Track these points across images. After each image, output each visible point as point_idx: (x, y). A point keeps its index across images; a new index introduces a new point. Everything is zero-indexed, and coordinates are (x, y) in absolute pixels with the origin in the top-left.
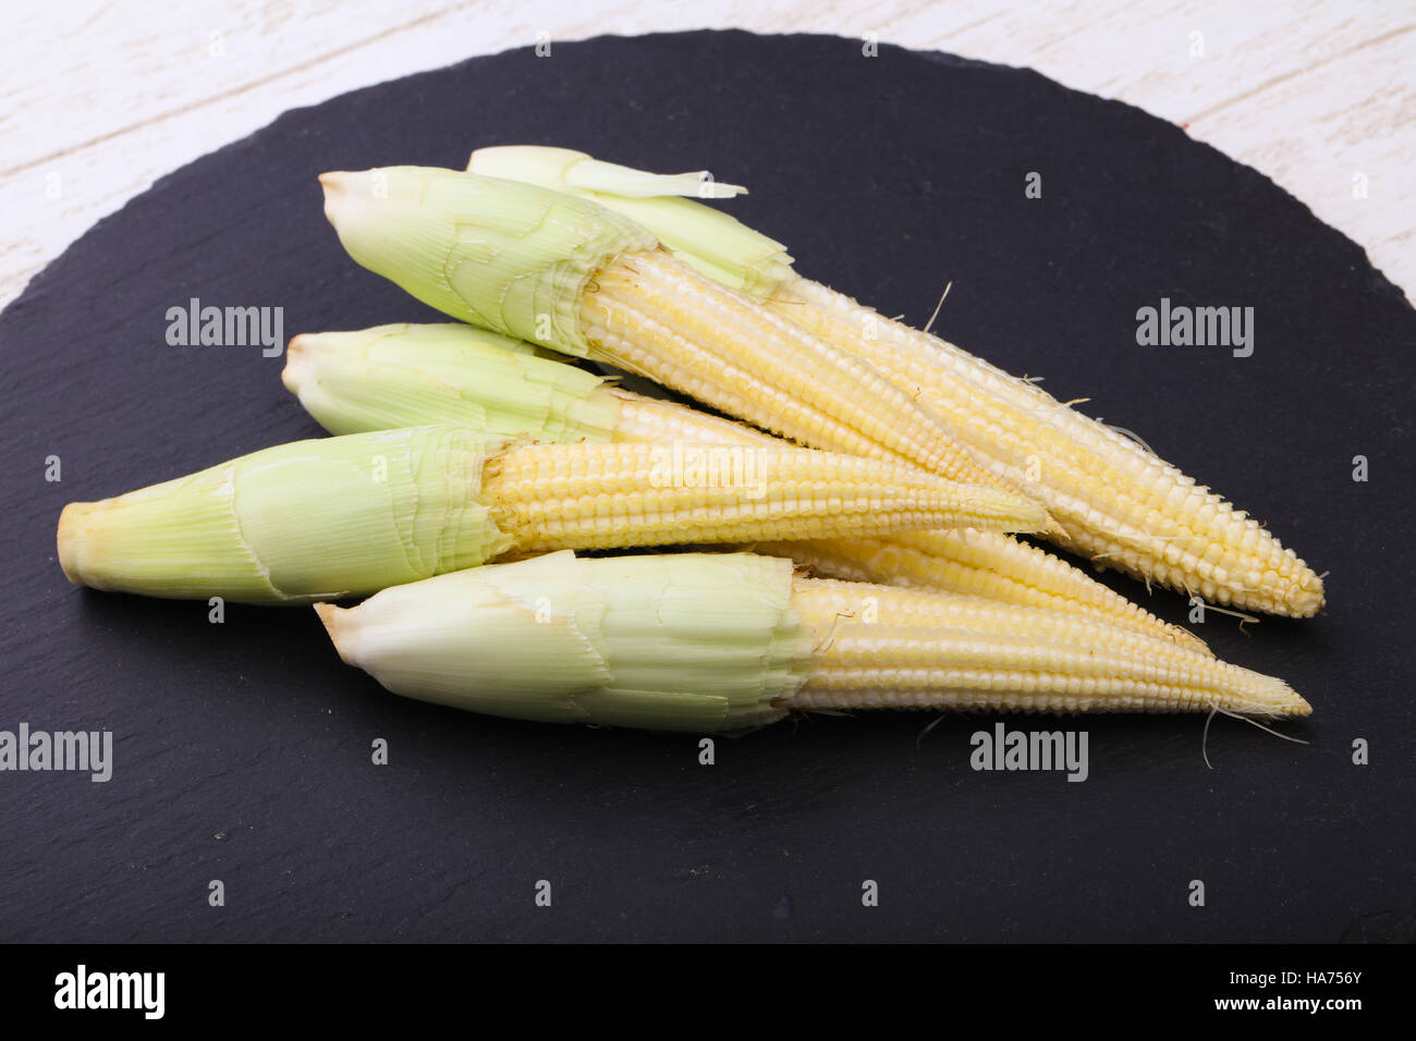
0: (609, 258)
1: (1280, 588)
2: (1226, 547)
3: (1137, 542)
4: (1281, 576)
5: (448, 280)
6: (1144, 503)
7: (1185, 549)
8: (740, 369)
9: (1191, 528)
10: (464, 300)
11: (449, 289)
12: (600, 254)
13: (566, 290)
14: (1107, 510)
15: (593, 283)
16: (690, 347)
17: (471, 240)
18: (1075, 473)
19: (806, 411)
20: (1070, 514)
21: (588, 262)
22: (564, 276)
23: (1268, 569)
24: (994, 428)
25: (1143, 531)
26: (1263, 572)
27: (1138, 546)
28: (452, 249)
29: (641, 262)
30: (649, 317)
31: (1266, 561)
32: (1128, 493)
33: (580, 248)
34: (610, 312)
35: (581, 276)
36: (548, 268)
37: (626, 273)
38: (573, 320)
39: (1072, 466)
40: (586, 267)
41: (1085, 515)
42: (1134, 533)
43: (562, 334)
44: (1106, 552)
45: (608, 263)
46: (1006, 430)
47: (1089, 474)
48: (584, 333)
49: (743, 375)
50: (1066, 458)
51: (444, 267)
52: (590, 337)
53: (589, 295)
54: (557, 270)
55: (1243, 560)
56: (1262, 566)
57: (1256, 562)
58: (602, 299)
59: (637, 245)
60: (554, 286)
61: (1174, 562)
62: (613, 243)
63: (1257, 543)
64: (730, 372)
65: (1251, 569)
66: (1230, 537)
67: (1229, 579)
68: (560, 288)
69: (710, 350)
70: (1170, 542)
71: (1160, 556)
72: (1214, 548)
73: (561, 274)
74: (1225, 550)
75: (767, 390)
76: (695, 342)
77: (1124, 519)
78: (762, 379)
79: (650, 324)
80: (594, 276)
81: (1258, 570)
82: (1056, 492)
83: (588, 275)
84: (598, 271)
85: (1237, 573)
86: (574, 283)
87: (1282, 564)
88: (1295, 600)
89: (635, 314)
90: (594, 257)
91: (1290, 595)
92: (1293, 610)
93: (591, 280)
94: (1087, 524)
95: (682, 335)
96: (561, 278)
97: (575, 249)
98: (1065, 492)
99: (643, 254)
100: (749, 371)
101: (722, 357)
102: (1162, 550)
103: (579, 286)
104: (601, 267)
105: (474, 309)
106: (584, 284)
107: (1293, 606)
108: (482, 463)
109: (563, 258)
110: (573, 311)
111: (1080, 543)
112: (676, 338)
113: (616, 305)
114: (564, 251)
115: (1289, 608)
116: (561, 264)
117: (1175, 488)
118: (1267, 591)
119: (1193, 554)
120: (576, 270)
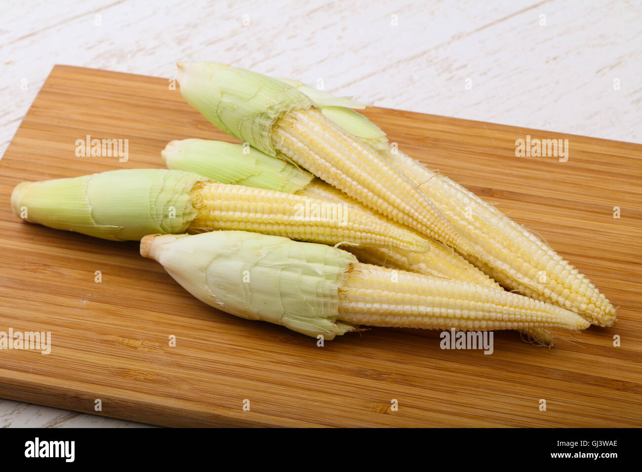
0: (284, 113)
1: (595, 312)
2: (572, 291)
3: (531, 285)
4: (596, 307)
5: (218, 116)
6: (536, 267)
7: (553, 291)
8: (338, 169)
9: (556, 281)
10: (226, 126)
11: (219, 121)
12: (280, 111)
13: (265, 126)
14: (518, 270)
15: (276, 124)
16: (317, 157)
17: (226, 100)
18: (505, 251)
19: (365, 190)
20: (502, 270)
21: (275, 114)
22: (264, 120)
23: (591, 303)
24: (471, 227)
25: (534, 281)
26: (588, 304)
27: (531, 287)
28: (219, 103)
29: (300, 115)
30: (300, 141)
31: (590, 299)
32: (529, 262)
33: (271, 108)
34: (283, 138)
35: (271, 121)
36: (257, 116)
37: (291, 120)
38: (268, 140)
39: (504, 247)
40: (273, 116)
41: (508, 271)
42: (530, 282)
43: (264, 146)
44: (518, 289)
45: (284, 115)
46: (476, 228)
47: (512, 252)
48: (274, 146)
49: (339, 172)
50: (502, 244)
51: (217, 111)
52: (277, 148)
53: (275, 129)
54: (261, 117)
55: (579, 298)
56: (588, 301)
57: (585, 299)
58: (281, 132)
59: (299, 107)
60: (260, 125)
61: (547, 296)
62: (287, 106)
63: (587, 290)
64: (333, 169)
65: (582, 302)
66: (574, 287)
67: (572, 307)
68: (262, 125)
69: (325, 159)
70: (546, 287)
71: (541, 293)
72: (566, 291)
73: (262, 119)
74: (571, 293)
75: (349, 179)
76: (319, 155)
77: (526, 274)
78: (347, 174)
79: (300, 145)
80: (277, 120)
81: (585, 303)
82: (496, 259)
83: (275, 120)
84: (279, 118)
85: (576, 304)
86: (268, 123)
87: (597, 301)
88: (602, 319)
89: (294, 139)
90: (277, 112)
91: (600, 316)
92: (601, 324)
93: (275, 123)
94: (508, 275)
95: (313, 151)
96: (262, 121)
97: (269, 108)
98: (500, 260)
99: (302, 111)
100: (341, 170)
101: (330, 162)
102: (542, 290)
103: (270, 125)
104: (280, 117)
105: (230, 131)
106: (272, 124)
107: (601, 321)
108: (195, 182)
109: (263, 112)
110: (268, 137)
111: (506, 283)
112: (311, 152)
113: (287, 135)
114: (264, 109)
115: (599, 322)
116: (262, 114)
117: (551, 261)
118: (589, 313)
119: (556, 293)
120: (269, 118)
